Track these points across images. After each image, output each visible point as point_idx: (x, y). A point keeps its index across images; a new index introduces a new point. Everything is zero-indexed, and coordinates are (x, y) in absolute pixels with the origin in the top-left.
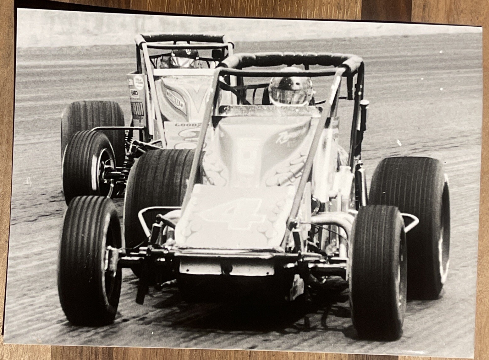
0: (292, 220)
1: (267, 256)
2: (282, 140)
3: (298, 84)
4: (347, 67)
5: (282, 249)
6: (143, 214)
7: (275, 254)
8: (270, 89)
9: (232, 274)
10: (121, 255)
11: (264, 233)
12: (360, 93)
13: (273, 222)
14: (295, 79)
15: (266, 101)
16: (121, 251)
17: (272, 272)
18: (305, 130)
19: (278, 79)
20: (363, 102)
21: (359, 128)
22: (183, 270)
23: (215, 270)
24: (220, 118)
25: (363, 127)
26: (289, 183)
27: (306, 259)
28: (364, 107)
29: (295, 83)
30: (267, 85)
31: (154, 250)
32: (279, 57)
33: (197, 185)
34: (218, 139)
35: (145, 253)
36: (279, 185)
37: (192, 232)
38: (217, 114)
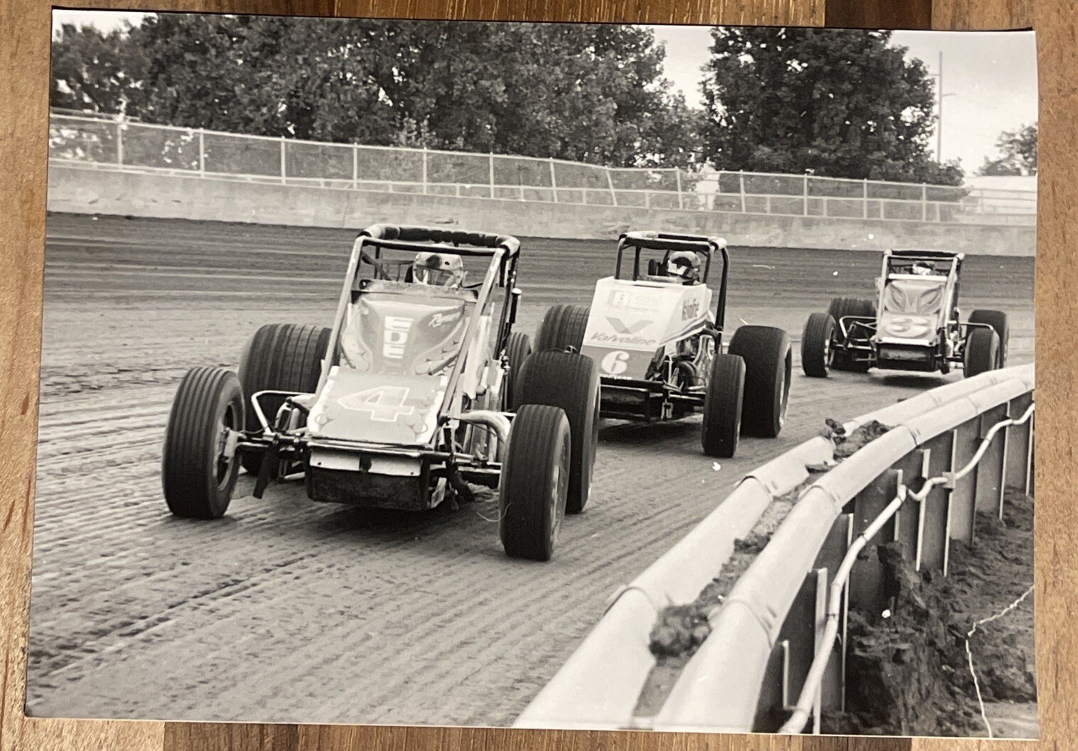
0: (443, 414)
1: (415, 454)
2: (435, 323)
3: (447, 263)
4: (505, 247)
5: (432, 446)
6: (258, 398)
7: (424, 452)
8: (414, 267)
9: (371, 470)
10: (240, 440)
11: (412, 427)
12: (513, 280)
13: (422, 415)
14: (445, 257)
15: (409, 279)
16: (240, 435)
17: (417, 473)
18: (458, 314)
19: (428, 255)
20: (516, 291)
21: (507, 321)
22: (314, 462)
23: (352, 465)
24: (360, 293)
25: (512, 320)
26: (441, 372)
27: (458, 460)
28: (515, 296)
29: (444, 262)
30: (412, 262)
31: (282, 437)
32: (426, 231)
33: (335, 369)
34: (359, 318)
35: (271, 439)
36: (430, 374)
37: (329, 420)
38: (358, 289)
